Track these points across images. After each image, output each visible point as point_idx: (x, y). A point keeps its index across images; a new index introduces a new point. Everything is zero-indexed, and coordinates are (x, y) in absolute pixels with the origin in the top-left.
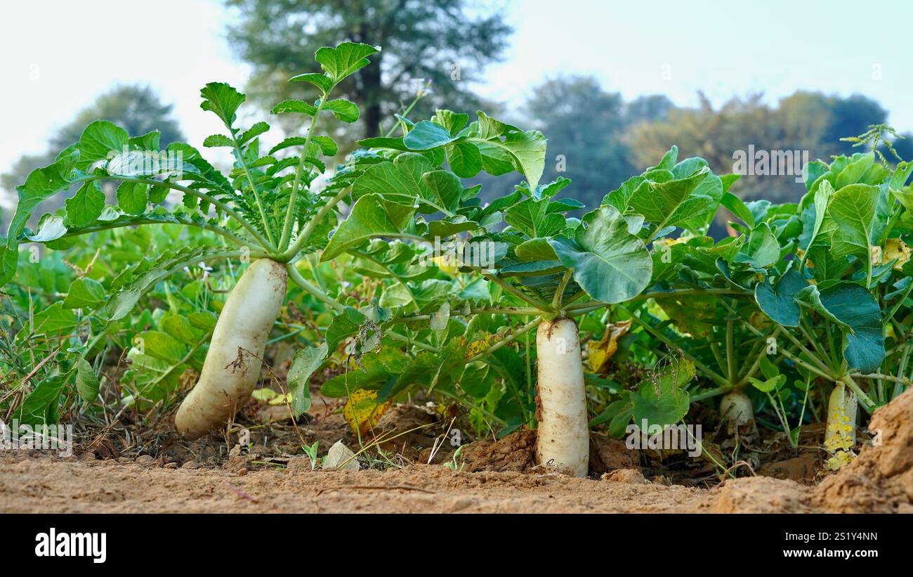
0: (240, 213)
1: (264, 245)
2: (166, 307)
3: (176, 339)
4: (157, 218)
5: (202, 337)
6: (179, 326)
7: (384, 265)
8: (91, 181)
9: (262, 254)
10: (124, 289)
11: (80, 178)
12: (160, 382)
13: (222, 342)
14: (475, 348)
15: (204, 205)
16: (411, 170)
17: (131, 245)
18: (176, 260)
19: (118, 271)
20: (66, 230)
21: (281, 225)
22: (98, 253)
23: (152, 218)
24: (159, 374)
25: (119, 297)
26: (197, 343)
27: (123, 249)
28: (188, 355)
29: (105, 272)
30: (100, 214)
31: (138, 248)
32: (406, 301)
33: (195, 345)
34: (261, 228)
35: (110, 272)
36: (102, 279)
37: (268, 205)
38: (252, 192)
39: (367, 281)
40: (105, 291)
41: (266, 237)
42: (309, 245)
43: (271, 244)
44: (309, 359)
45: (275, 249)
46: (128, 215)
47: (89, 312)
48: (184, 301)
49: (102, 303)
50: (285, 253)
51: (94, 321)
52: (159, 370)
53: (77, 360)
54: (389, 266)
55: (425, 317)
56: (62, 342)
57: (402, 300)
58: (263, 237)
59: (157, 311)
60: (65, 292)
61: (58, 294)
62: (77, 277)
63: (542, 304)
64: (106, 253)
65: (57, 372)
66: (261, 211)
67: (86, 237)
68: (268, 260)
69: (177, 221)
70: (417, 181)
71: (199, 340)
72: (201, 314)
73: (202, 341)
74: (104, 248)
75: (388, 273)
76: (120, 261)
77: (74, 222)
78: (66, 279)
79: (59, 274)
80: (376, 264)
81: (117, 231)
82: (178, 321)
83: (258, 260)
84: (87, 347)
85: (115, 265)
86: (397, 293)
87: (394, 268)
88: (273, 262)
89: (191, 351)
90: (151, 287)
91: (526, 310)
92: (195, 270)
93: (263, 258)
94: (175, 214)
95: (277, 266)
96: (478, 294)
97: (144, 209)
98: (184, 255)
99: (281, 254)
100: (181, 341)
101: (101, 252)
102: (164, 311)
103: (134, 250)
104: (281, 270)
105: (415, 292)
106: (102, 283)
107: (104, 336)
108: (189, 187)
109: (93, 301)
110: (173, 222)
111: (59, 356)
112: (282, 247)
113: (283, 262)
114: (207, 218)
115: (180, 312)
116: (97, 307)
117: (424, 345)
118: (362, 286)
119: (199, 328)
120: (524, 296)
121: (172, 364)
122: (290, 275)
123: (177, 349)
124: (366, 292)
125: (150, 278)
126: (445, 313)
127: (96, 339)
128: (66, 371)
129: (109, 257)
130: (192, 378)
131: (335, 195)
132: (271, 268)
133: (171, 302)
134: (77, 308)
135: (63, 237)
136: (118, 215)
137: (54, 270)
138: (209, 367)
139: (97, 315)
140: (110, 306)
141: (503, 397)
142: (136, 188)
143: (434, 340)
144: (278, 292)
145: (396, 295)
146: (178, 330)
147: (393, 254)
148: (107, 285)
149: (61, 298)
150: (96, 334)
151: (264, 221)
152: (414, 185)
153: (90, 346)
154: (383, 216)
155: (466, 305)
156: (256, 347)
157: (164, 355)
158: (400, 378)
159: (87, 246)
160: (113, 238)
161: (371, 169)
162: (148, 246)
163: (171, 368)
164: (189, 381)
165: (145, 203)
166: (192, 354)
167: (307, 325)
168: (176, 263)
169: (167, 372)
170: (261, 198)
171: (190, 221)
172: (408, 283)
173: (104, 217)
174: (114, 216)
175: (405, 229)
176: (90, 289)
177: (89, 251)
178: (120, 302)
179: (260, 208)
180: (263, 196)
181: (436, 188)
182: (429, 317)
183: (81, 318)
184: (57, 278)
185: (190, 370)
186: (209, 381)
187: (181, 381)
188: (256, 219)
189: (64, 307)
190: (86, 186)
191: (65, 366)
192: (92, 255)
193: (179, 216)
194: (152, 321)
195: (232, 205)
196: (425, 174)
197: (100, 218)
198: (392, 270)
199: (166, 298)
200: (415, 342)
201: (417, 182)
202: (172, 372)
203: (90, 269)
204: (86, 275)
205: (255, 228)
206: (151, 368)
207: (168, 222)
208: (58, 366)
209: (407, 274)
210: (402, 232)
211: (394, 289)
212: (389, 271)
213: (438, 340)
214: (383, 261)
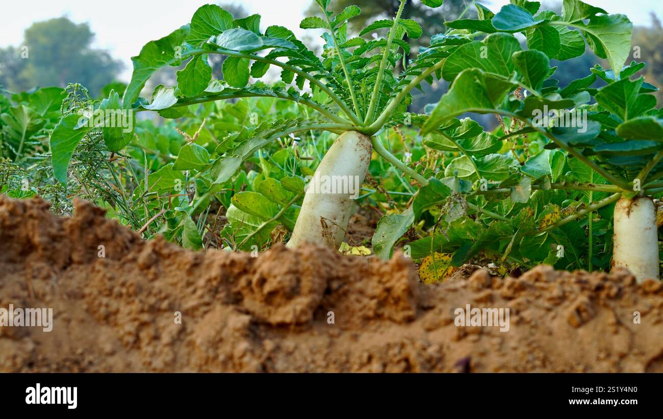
0: (331, 89)
1: (352, 119)
2: (258, 169)
3: (270, 199)
4: (258, 91)
5: (292, 198)
6: (272, 188)
7: (453, 139)
8: (200, 54)
9: (350, 127)
10: (227, 155)
11: (190, 52)
12: (254, 236)
13: (312, 206)
14: (548, 221)
15: (300, 81)
16: (500, 49)
17: (231, 117)
18: (274, 130)
19: (220, 138)
20: (176, 100)
21: (368, 102)
22: (204, 122)
23: (253, 92)
24: (254, 228)
25: (223, 162)
26: (287, 203)
27: (223, 120)
28: (280, 213)
29: (209, 139)
30: (206, 86)
31: (236, 120)
32: (470, 172)
33: (285, 205)
34: (350, 104)
35: (213, 139)
36: (206, 144)
37: (356, 82)
38: (342, 70)
39: (430, 153)
40: (209, 155)
41: (354, 111)
42: (391, 120)
43: (358, 117)
44: (394, 225)
45: (362, 123)
46: (232, 88)
47: (196, 173)
48: (273, 164)
49: (207, 166)
50: (371, 126)
51: (200, 183)
52: (253, 225)
53: (183, 218)
54: (457, 141)
55: (504, 190)
56: (172, 198)
57: (466, 171)
58: (351, 111)
59: (251, 173)
60: (176, 155)
61: (171, 156)
62: (186, 143)
63: (622, 182)
64: (210, 124)
65: (165, 228)
66: (350, 88)
67: (193, 108)
68: (355, 132)
69: (274, 94)
70: (506, 59)
71: (289, 201)
72: (291, 178)
73: (292, 201)
74: (209, 119)
75: (456, 147)
76: (220, 130)
77: (184, 92)
78: (178, 144)
79: (173, 140)
80: (446, 139)
81: (220, 104)
82: (272, 184)
83: (346, 132)
84: (192, 206)
85: (217, 133)
86: (462, 165)
87: (462, 143)
88: (360, 135)
89: (282, 210)
90: (251, 153)
91: (604, 187)
92: (285, 139)
93: (351, 130)
94: (273, 88)
95: (363, 138)
96: (539, 169)
97: (247, 82)
98: (281, 126)
99: (367, 128)
100: (273, 200)
101: (206, 122)
102: (257, 173)
103: (233, 121)
104: (366, 142)
105: (478, 165)
106: (206, 148)
107: (208, 197)
108: (287, 63)
109: (199, 164)
110: (271, 96)
111: (168, 213)
112: (368, 120)
113: (368, 134)
114: (302, 93)
115: (271, 175)
116: (203, 169)
117: (492, 214)
118: (426, 157)
119: (290, 190)
120: (606, 174)
121: (265, 221)
122: (374, 147)
123: (269, 208)
124: (429, 163)
125: (251, 146)
126: (525, 188)
127: (200, 200)
128: (173, 228)
129: (212, 126)
130: (282, 233)
131: (419, 74)
132: (358, 140)
133: (263, 166)
134: (186, 170)
135: (173, 106)
136: (223, 88)
137: (170, 136)
138: (300, 228)
139: (202, 176)
140: (214, 170)
141: (558, 261)
142: (240, 63)
143: (500, 209)
144: (364, 162)
145: (460, 166)
146: (271, 191)
147: (462, 130)
148: (210, 150)
149: (173, 160)
150: (201, 195)
151: (352, 97)
152: (502, 64)
153: (196, 206)
154: (480, 91)
155: (545, 180)
156: (343, 211)
157: (259, 212)
158: (475, 245)
159: (195, 117)
160: (216, 111)
161: (462, 48)
162: (244, 118)
163: (264, 224)
164: (279, 236)
165: (247, 77)
166: (283, 212)
167: (378, 189)
168: (274, 133)
169: (260, 227)
170: (350, 75)
171: (287, 95)
172: (473, 157)
173: (211, 89)
174: (220, 88)
175: (500, 105)
176: (197, 153)
177: (197, 121)
178: (223, 167)
179: (349, 86)
180: (353, 74)
181: (526, 67)
182: (509, 190)
183: (188, 179)
184: (171, 142)
185: (280, 227)
186: (300, 240)
187: (272, 236)
188: (345, 95)
189: (174, 168)
190: (195, 59)
191: (173, 222)
192: (199, 125)
193: (277, 89)
194: (247, 181)
195: (323, 81)
196: (516, 53)
197: (206, 90)
198: (459, 145)
199: (259, 161)
200: (484, 211)
201: (506, 61)
202: (264, 227)
203: (197, 136)
204: (193, 141)
205: (344, 103)
206: (247, 223)
207: (267, 95)
208: (167, 222)
209: (473, 148)
210: (497, 108)
211: (458, 161)
212: (457, 145)
213: (505, 209)
214: (452, 137)
